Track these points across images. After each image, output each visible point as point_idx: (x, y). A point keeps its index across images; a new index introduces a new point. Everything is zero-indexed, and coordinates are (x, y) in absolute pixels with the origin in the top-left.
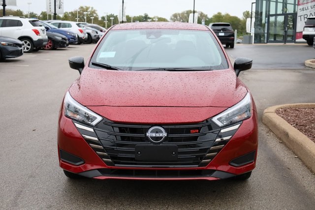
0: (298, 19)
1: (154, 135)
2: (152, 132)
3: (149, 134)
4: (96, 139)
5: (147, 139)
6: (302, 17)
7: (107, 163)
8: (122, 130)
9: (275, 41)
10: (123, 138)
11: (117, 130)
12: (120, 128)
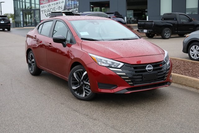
0: (41, 12)
1: (149, 69)
2: (148, 67)
3: (147, 69)
4: (125, 74)
5: (146, 71)
6: (44, 11)
7: (131, 85)
8: (135, 68)
9: (27, 26)
10: (136, 72)
11: (133, 68)
12: (134, 67)
